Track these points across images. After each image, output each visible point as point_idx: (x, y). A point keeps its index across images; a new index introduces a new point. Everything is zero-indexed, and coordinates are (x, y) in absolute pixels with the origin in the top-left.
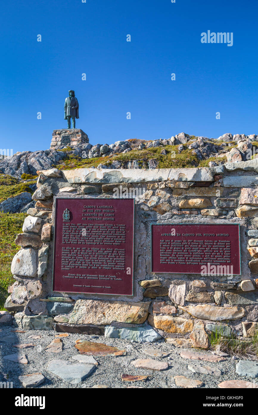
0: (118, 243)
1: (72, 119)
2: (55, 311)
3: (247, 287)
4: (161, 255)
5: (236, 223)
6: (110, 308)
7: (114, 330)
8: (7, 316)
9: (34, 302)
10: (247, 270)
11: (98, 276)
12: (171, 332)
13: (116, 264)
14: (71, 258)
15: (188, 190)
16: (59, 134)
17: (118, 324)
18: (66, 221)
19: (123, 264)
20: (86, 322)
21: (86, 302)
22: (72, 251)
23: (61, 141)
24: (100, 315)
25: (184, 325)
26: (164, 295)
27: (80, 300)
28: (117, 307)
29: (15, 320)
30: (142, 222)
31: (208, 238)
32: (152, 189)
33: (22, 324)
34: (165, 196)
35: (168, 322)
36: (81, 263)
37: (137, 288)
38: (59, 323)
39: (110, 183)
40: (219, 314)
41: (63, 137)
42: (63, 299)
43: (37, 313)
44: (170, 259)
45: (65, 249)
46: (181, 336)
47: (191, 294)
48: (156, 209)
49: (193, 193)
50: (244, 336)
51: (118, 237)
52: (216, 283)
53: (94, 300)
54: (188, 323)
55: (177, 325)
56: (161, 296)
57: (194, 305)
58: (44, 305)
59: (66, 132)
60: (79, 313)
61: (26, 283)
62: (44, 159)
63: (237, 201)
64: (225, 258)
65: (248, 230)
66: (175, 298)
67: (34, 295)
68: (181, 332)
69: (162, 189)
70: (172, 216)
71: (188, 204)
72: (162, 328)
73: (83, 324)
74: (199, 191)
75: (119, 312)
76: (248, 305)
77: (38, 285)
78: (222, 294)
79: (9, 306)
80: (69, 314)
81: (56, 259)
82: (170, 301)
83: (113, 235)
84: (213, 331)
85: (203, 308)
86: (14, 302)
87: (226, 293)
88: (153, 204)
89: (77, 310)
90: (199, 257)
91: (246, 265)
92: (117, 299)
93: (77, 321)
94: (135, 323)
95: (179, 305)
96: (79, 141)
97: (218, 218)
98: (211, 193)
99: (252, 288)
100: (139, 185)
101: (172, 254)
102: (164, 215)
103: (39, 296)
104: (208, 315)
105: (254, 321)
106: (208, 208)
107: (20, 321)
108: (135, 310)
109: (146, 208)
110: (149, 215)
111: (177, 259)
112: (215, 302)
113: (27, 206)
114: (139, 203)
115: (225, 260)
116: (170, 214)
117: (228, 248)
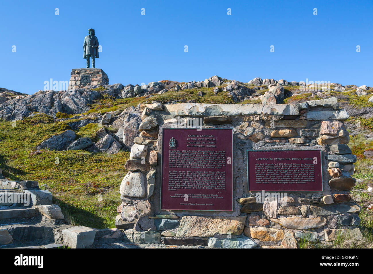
0: (219, 166)
1: (92, 58)
2: (163, 227)
3: (328, 201)
4: (256, 176)
5: (317, 149)
6: (213, 223)
7: (217, 241)
8: (118, 232)
9: (143, 220)
10: (328, 187)
11: (202, 195)
12: (266, 241)
13: (218, 185)
14: (178, 180)
15: (278, 122)
16: (79, 73)
17: (220, 235)
18: (172, 148)
19: (224, 184)
20: (192, 235)
21: (191, 218)
22: (178, 174)
23: (80, 80)
24: (204, 228)
25: (276, 234)
26: (258, 210)
27: (185, 217)
28: (219, 221)
29: (126, 236)
30: (239, 149)
31: (296, 162)
32: (247, 121)
33: (133, 239)
34: (259, 127)
35: (263, 232)
36: (187, 184)
37: (236, 205)
38: (167, 237)
39: (211, 116)
40: (306, 224)
41: (83, 77)
42: (170, 216)
43: (146, 229)
44: (264, 179)
45: (172, 172)
46: (274, 243)
47: (282, 208)
48: (251, 138)
49: (283, 124)
50: (326, 241)
51: (219, 161)
52: (303, 199)
53: (198, 216)
54: (279, 232)
55: (271, 235)
56: (256, 211)
57: (284, 217)
58: (152, 223)
59: (85, 72)
60: (186, 227)
61: (135, 203)
62: (78, 98)
63: (319, 132)
64: (310, 177)
65: (328, 155)
66: (269, 212)
67: (143, 213)
68: (274, 240)
69: (257, 121)
70: (265, 144)
71: (278, 134)
72: (258, 237)
73: (189, 237)
74: (287, 123)
75: (220, 226)
76: (329, 216)
77: (147, 204)
78: (308, 208)
79: (120, 224)
80: (175, 229)
81: (163, 181)
82: (264, 215)
83: (214, 160)
84: (301, 237)
85: (292, 219)
86: (125, 220)
87: (311, 206)
88: (249, 134)
89: (183, 225)
90: (289, 178)
91: (326, 183)
92: (219, 215)
93: (184, 234)
94: (235, 234)
95: (271, 218)
96: (99, 81)
97: (303, 145)
98: (297, 125)
99: (331, 202)
100: (236, 118)
101: (266, 175)
102: (258, 143)
103: (148, 214)
104: (296, 225)
105: (333, 229)
106: (294, 137)
107: (131, 236)
108: (235, 224)
109: (242, 137)
110: (245, 143)
111: (270, 179)
112: (301, 214)
113: (73, 144)
114: (236, 133)
115: (310, 180)
116: (263, 142)
117: (312, 169)
